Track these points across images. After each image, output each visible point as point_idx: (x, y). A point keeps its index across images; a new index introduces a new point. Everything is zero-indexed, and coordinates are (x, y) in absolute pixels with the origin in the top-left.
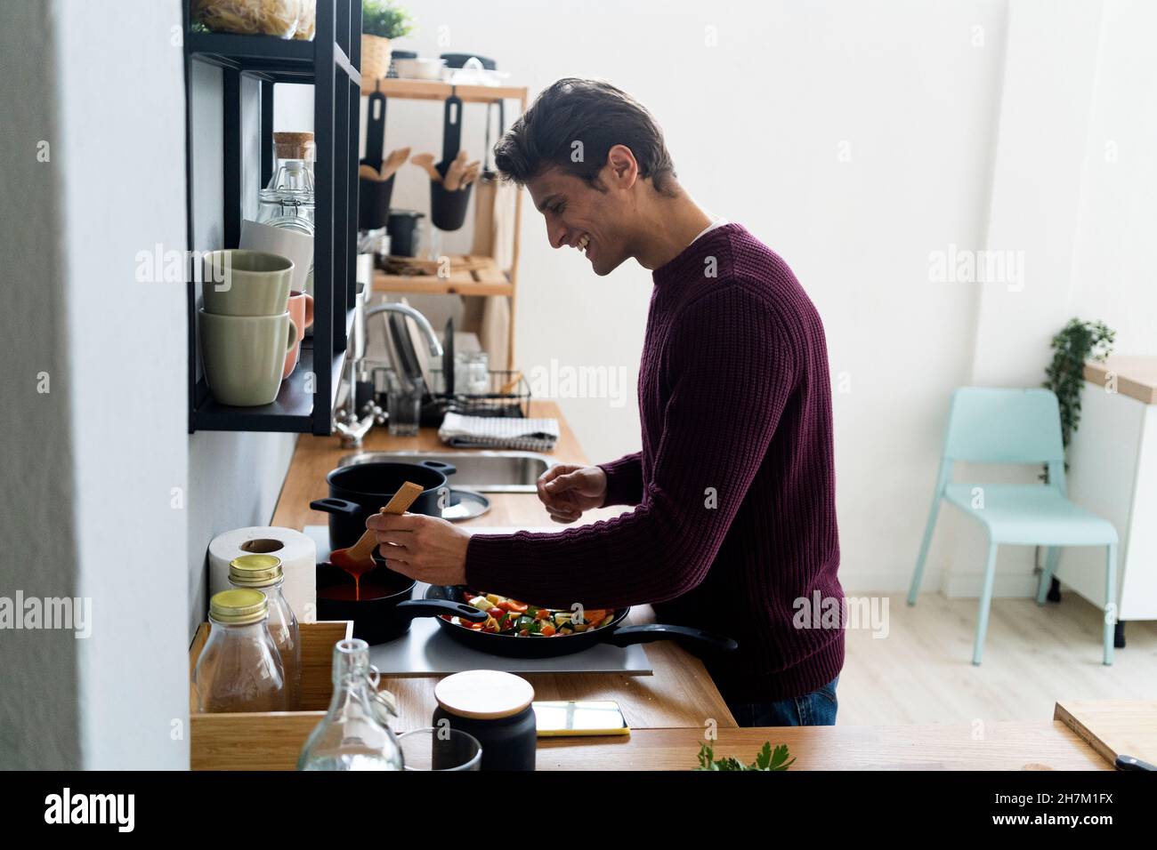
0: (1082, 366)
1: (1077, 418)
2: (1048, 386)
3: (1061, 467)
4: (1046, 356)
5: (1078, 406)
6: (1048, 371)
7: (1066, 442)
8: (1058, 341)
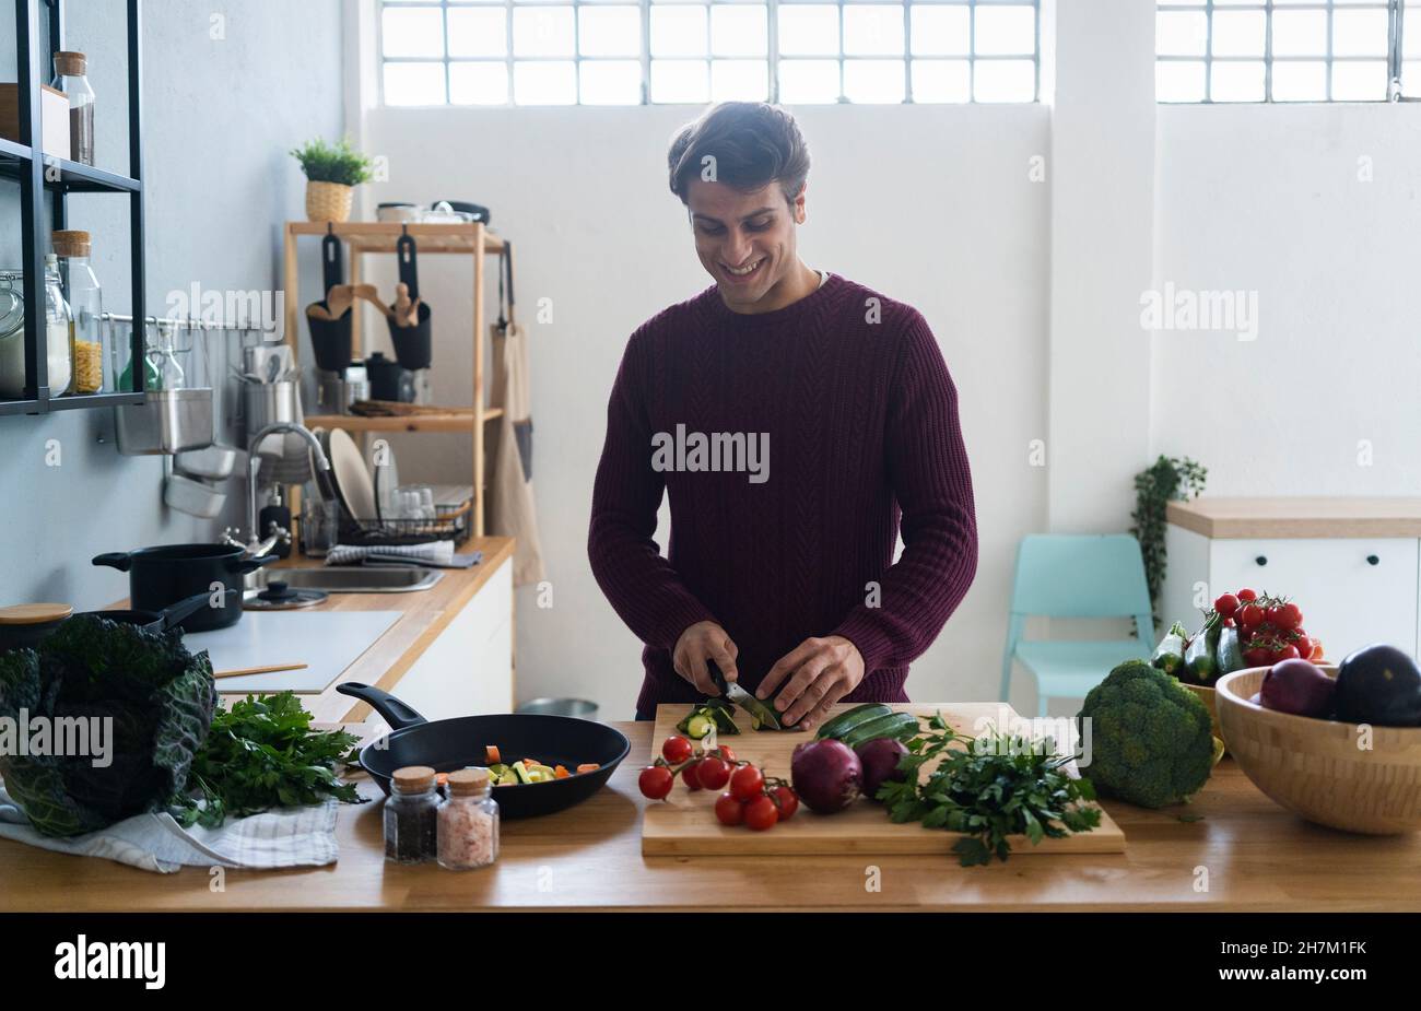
0: (1164, 507)
1: (1164, 565)
2: (1134, 531)
3: (1150, 623)
4: (1129, 500)
5: (1163, 551)
6: (1133, 515)
7: (1154, 593)
8: (1140, 481)
